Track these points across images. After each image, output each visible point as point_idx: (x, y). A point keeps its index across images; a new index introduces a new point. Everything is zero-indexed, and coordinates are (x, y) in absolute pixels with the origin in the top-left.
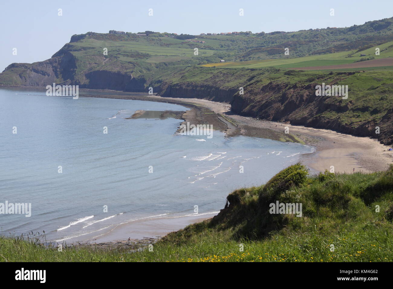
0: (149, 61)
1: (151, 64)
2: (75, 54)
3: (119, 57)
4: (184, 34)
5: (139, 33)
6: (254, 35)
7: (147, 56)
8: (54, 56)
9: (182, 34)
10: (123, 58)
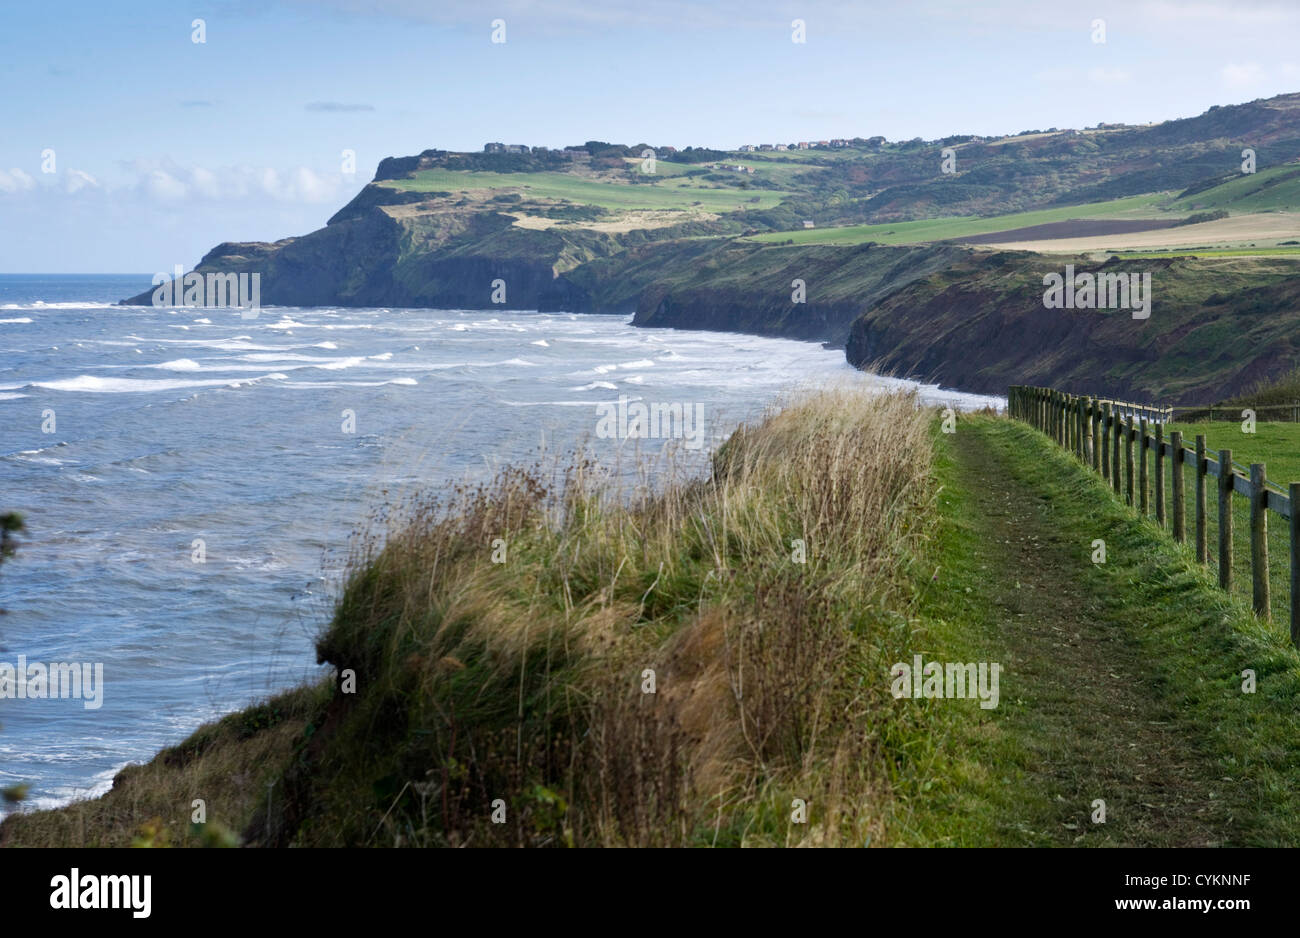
0: (600, 227)
1: (605, 237)
2: (394, 212)
3: (516, 219)
4: (694, 147)
5: (568, 148)
6: (893, 146)
7: (592, 213)
8: (335, 220)
9: (689, 148)
10: (525, 222)
